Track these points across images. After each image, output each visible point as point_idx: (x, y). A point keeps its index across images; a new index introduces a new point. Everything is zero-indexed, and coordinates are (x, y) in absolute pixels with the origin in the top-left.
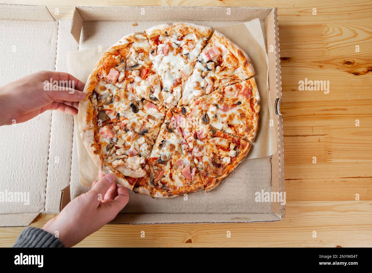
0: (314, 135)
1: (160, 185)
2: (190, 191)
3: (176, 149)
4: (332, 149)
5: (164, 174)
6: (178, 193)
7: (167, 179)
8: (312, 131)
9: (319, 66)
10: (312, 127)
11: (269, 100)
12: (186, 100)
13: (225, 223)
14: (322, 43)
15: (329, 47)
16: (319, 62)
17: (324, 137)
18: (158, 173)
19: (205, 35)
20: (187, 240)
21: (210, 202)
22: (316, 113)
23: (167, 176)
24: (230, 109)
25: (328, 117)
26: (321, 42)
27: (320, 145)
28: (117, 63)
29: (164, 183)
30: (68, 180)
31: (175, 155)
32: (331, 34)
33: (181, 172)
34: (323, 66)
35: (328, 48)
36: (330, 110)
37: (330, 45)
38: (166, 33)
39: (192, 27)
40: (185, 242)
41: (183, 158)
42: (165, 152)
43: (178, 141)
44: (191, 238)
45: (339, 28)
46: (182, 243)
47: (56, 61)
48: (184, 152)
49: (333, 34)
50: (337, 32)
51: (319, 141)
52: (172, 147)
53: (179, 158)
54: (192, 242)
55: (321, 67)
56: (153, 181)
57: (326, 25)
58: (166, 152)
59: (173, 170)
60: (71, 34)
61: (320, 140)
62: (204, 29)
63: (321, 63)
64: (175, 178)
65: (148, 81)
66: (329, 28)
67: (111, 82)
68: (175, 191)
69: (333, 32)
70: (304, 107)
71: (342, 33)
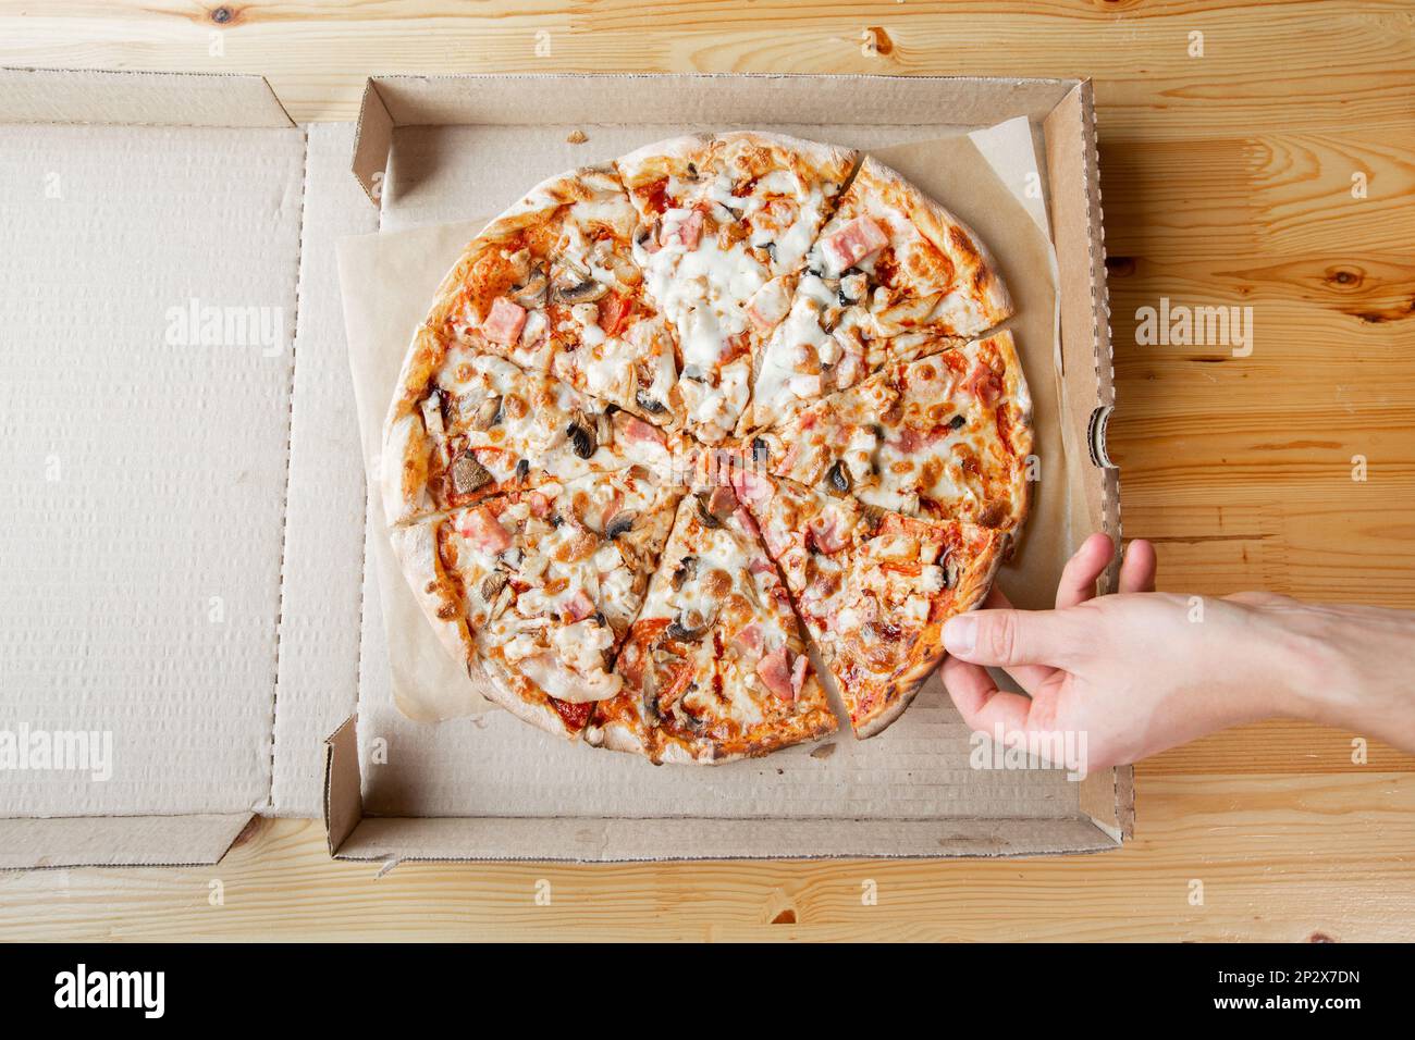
0: (1226, 538)
1: (681, 719)
2: (790, 737)
3: (736, 588)
4: (1293, 588)
5: (695, 680)
6: (747, 746)
7: (703, 696)
8: (1217, 520)
9: (1240, 287)
10: (1219, 508)
11: (1065, 410)
12: (768, 411)
13: (917, 857)
14: (1248, 207)
15: (1275, 221)
16: (1240, 274)
17: (1264, 546)
18: (672, 675)
19: (831, 177)
20: (777, 912)
21: (860, 779)
22: (1231, 458)
23: (706, 685)
24: (924, 443)
25: (1274, 472)
26: (1242, 202)
27: (1246, 573)
28: (518, 278)
29: (693, 712)
30: (351, 697)
31: (734, 608)
32: (1280, 172)
33: (755, 672)
34: (1253, 287)
35: (1269, 223)
36: (1283, 447)
37: (1277, 212)
38: (692, 168)
39: (785, 149)
40: (772, 920)
41: (760, 619)
42: (695, 598)
43: (741, 560)
44: (788, 908)
45: (1308, 151)
46: (762, 923)
47: (298, 270)
48: (764, 599)
49: (1286, 176)
50: (1302, 166)
51: (1245, 557)
52: (722, 580)
53: (746, 619)
54: (797, 920)
55: (1246, 291)
56: (655, 703)
57: (1262, 141)
58: (698, 597)
59: (725, 663)
60: (353, 175)
61: (1248, 556)
62: (826, 157)
63: (1246, 279)
64: (732, 691)
65: (630, 343)
66: (1271, 152)
67: (497, 345)
68: (735, 739)
69: (1289, 166)
70: (1187, 436)
71: (1318, 170)
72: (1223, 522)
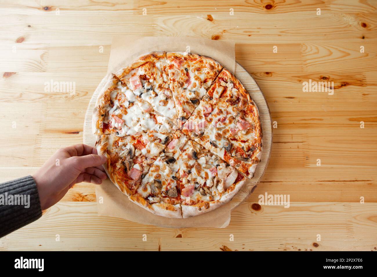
0: (293, 142)
4: (310, 155)
8: (291, 138)
9: (299, 80)
10: (292, 135)
14: (301, 60)
15: (307, 64)
16: (299, 77)
17: (303, 144)
20: (177, 235)
22: (295, 122)
25: (306, 126)
26: (300, 59)
27: (298, 151)
32: (309, 52)
34: (301, 80)
35: (306, 64)
36: (308, 120)
37: (308, 62)
40: (176, 237)
44: (181, 234)
45: (316, 47)
46: (173, 237)
49: (311, 53)
50: (315, 51)
51: (298, 147)
54: (182, 237)
55: (300, 81)
57: (305, 44)
63: (300, 78)
66: (307, 47)
69: (311, 51)
70: (284, 117)
71: (319, 51)
72: (293, 138)
